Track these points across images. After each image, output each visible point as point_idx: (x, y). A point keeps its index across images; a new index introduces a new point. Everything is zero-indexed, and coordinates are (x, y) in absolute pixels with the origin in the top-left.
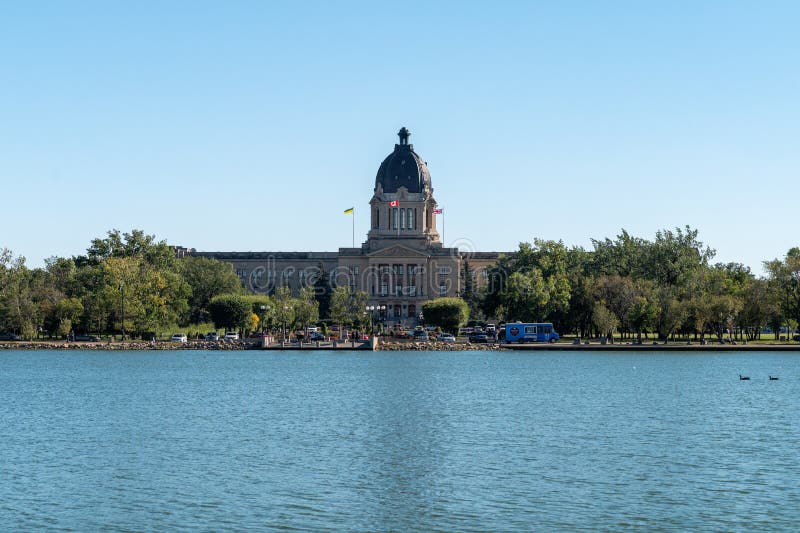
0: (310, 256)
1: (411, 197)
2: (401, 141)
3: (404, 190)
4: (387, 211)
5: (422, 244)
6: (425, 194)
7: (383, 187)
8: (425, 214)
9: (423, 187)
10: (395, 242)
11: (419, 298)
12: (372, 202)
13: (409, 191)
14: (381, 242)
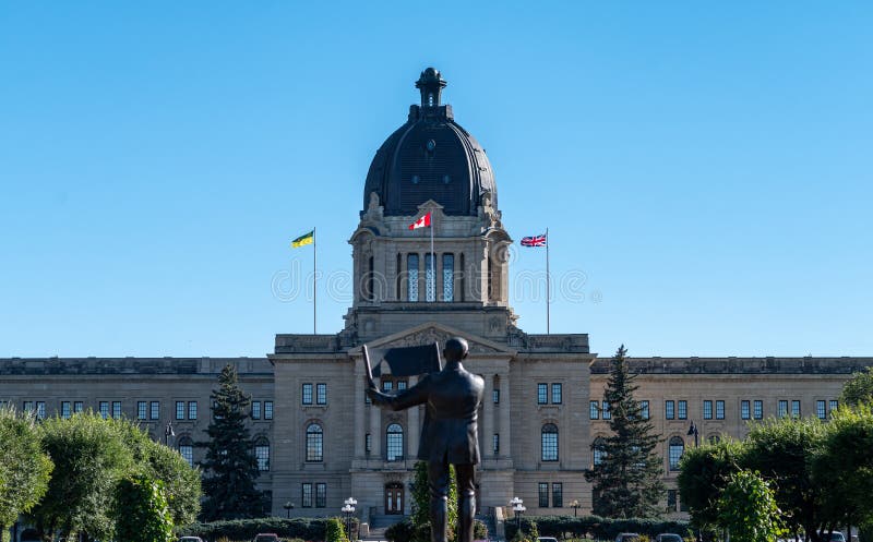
0: (205, 369)
1: (452, 225)
2: (425, 99)
3: (434, 208)
4: (393, 258)
5: (495, 323)
6: (486, 217)
7: (382, 203)
8: (484, 264)
9: (479, 201)
10: (424, 317)
11: (490, 464)
12: (357, 240)
13: (447, 212)
14: (386, 319)
